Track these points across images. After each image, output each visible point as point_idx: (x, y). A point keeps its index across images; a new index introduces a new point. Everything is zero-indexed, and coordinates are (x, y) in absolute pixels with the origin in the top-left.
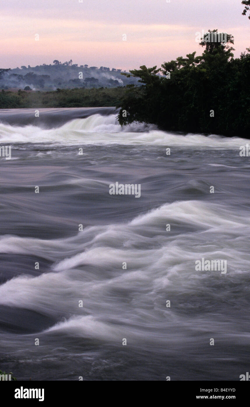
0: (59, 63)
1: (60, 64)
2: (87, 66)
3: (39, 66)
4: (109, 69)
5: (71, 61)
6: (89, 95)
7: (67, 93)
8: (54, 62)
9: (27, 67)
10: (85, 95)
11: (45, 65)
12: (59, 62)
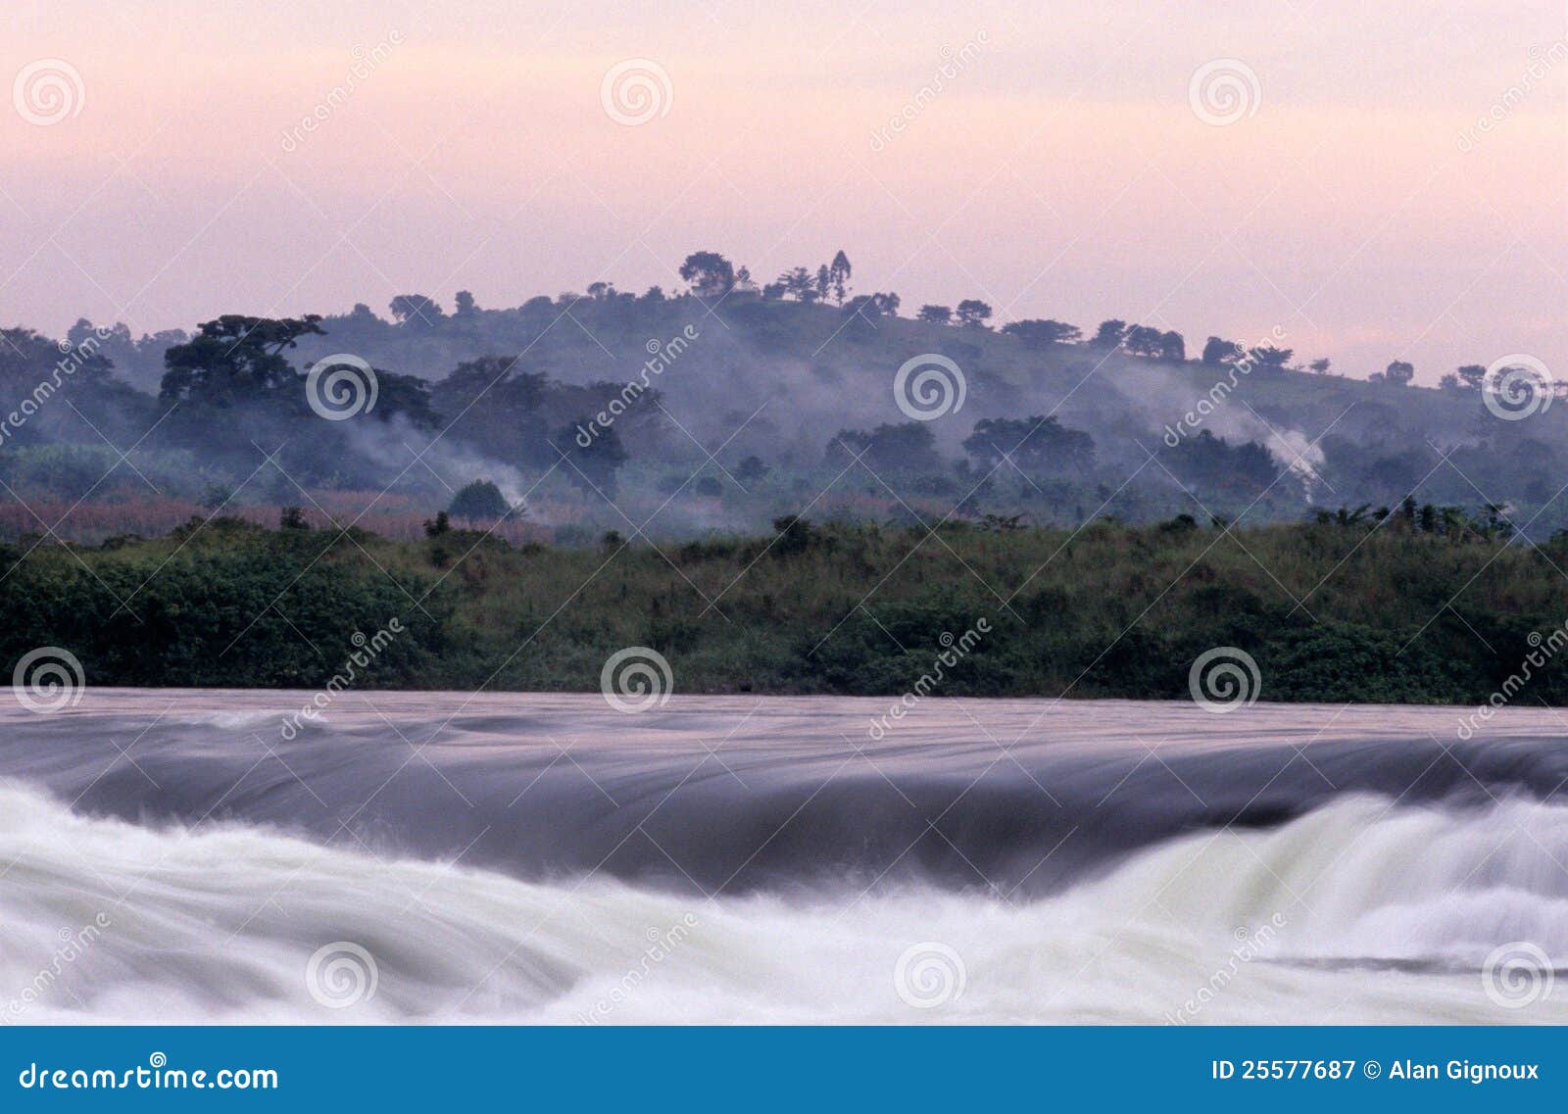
0: (730, 281)
1: (738, 286)
2: (985, 310)
4: (1174, 342)
5: (841, 262)
8: (686, 272)
9: (449, 308)
11: (612, 293)
12: (736, 269)
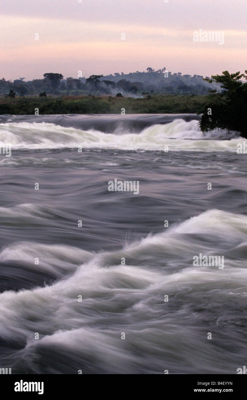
0: (152, 71)
1: (153, 71)
2: (181, 73)
3: (132, 73)
4: (202, 77)
5: (165, 68)
6: (180, 103)
7: (158, 100)
8: (147, 70)
9: (121, 74)
10: (176, 102)
11: (139, 72)
12: (153, 69)
